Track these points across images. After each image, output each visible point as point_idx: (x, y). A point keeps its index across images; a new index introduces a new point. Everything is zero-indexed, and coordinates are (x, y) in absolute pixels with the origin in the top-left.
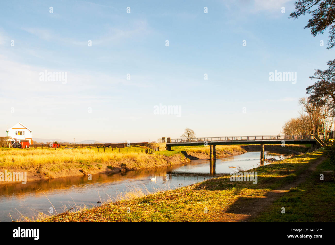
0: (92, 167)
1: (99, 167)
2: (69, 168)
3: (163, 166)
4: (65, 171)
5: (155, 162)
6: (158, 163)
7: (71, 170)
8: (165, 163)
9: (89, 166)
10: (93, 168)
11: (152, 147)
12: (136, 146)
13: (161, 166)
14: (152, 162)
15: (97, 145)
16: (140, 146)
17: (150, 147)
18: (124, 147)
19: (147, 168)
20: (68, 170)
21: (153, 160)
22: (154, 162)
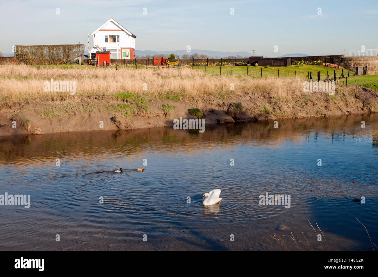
0: (146, 111)
1: (164, 111)
2: (89, 111)
3: (347, 113)
4: (78, 117)
5: (326, 104)
6: (332, 106)
7: (93, 115)
8: (354, 108)
9: (141, 107)
10: (148, 112)
11: (350, 66)
12: (314, 64)
13: (339, 113)
14: (316, 102)
15: (236, 60)
16: (324, 64)
17: (347, 66)
18: (285, 65)
19: (296, 118)
20: (86, 116)
21: (320, 97)
22: (323, 103)
